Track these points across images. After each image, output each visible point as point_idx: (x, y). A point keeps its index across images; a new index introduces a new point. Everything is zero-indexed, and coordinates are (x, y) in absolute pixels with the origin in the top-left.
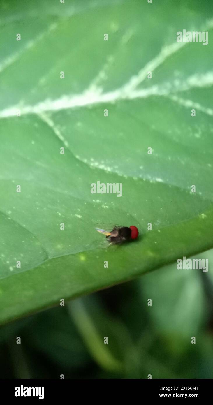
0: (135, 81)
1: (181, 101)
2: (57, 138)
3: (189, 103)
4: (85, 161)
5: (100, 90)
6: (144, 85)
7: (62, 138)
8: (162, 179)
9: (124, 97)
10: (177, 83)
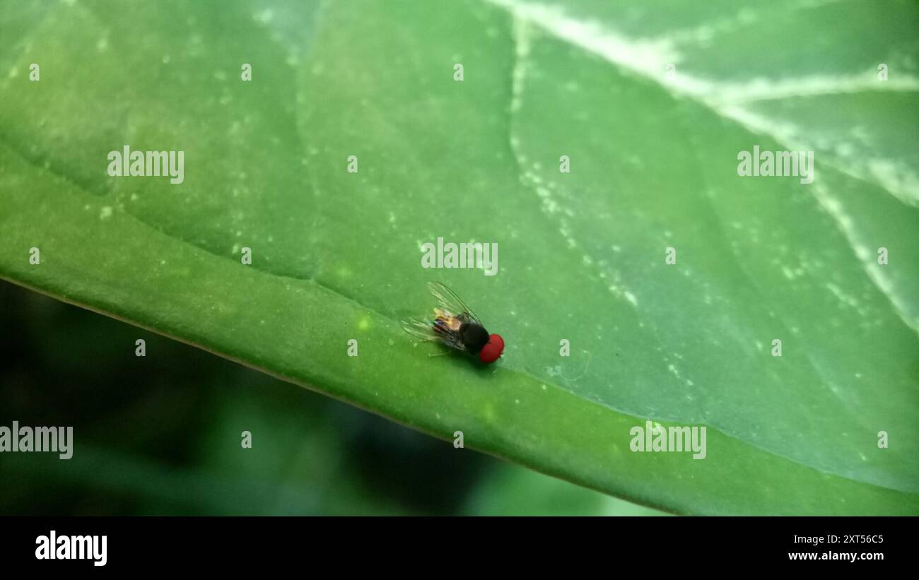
0: (761, 88)
1: (820, 190)
2: (509, 82)
3: (832, 205)
4: (522, 159)
5: (675, 58)
6: (770, 107)
7: (517, 88)
8: (638, 298)
9: (709, 102)
10: (845, 150)
